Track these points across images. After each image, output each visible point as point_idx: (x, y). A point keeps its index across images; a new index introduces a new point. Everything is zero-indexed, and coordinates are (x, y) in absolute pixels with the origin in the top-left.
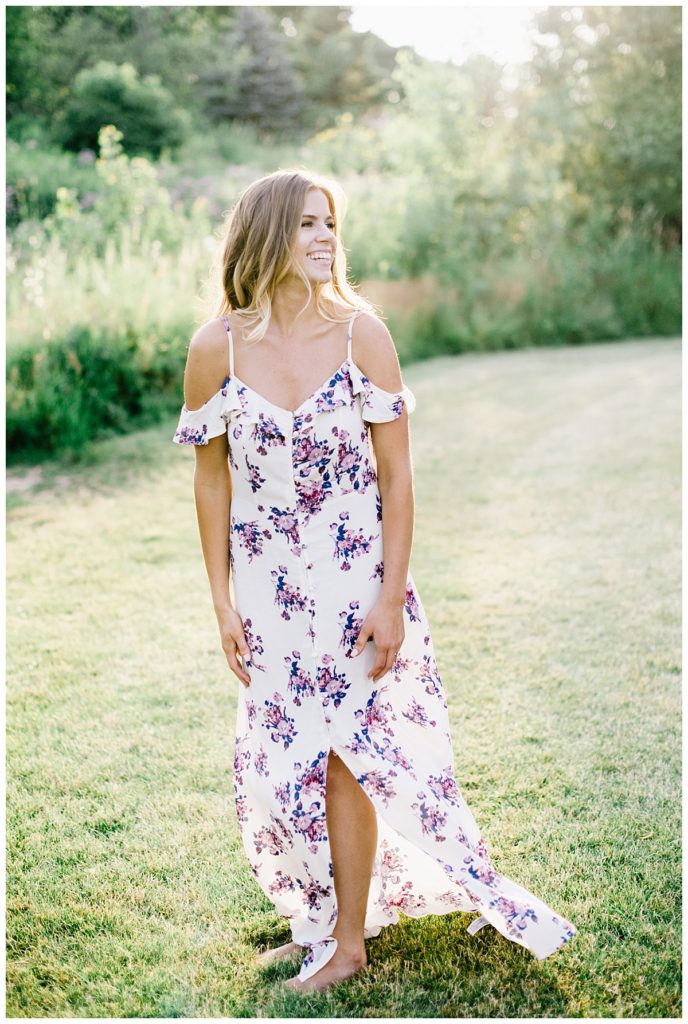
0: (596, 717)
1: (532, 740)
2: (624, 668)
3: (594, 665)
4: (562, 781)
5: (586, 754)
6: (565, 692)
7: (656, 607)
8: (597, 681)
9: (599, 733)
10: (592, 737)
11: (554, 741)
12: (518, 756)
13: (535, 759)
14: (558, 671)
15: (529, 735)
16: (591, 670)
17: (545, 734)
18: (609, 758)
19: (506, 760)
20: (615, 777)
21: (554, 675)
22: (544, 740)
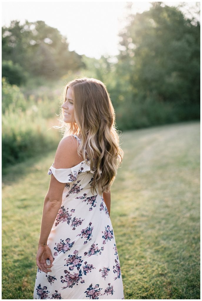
0: (182, 263)
1: (162, 275)
2: (185, 241)
3: (175, 240)
4: (178, 294)
5: (183, 280)
6: (168, 252)
7: (188, 215)
8: (178, 247)
9: (184, 270)
10: (183, 272)
11: (170, 275)
12: (158, 282)
13: (165, 284)
14: (163, 243)
15: (160, 272)
16: (174, 242)
17: (166, 272)
18: (192, 281)
19: (155, 285)
20: (196, 290)
21: (162, 245)
22: (166, 274)
